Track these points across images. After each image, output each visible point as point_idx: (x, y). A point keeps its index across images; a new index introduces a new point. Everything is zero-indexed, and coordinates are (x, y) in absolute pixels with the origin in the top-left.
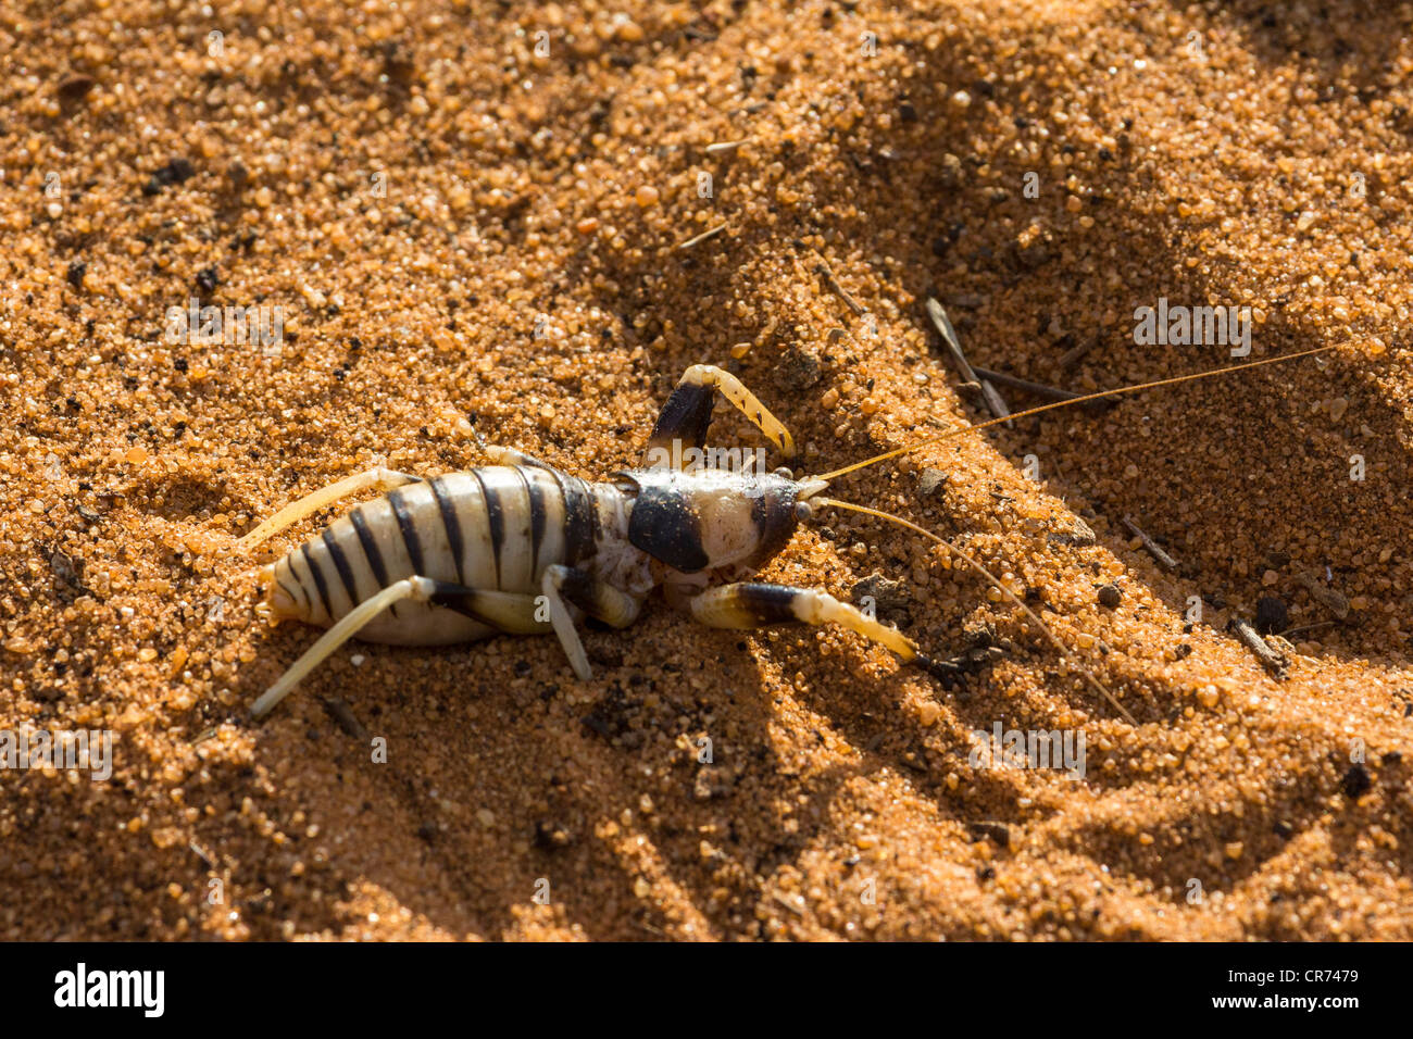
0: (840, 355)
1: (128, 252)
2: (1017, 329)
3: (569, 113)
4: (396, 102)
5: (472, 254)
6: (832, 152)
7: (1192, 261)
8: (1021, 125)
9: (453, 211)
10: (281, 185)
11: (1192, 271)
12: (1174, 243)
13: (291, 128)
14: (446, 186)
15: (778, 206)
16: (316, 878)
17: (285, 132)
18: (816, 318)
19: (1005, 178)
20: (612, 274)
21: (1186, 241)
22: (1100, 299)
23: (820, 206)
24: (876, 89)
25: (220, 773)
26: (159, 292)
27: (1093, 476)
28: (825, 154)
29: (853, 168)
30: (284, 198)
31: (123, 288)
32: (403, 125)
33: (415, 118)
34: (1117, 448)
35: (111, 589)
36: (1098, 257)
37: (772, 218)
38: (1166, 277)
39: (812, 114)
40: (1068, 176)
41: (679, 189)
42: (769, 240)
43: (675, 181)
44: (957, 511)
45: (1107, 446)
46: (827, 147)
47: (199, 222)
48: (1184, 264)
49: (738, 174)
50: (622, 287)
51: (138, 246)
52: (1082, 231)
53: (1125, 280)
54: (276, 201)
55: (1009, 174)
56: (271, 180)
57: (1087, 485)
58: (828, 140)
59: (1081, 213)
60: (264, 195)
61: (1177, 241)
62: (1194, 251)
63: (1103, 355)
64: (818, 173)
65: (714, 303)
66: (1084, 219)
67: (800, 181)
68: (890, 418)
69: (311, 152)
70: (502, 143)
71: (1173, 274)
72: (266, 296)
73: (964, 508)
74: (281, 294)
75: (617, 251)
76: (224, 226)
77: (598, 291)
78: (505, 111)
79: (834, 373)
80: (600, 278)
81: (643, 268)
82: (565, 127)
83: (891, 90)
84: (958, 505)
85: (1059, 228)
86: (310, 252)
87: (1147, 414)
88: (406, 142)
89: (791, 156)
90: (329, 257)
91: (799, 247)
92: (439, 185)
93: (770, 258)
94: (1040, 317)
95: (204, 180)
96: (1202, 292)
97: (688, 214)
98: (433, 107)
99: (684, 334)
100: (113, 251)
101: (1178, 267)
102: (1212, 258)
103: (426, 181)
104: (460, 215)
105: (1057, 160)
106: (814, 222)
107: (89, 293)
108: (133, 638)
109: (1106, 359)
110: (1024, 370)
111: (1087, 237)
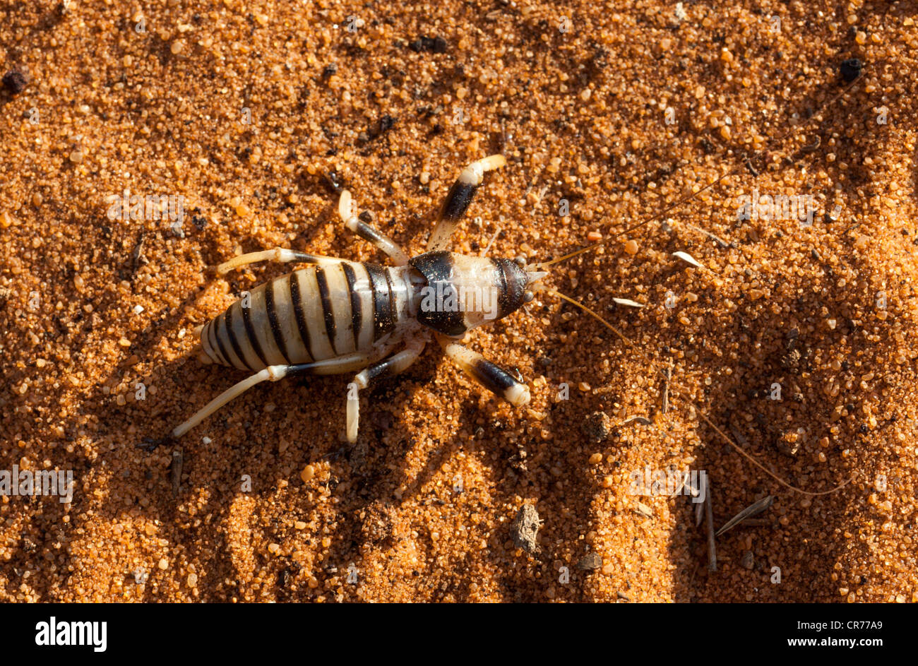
0: (626, 437)
1: (371, 74)
2: (744, 478)
3: (655, 156)
4: (575, 86)
5: (529, 206)
6: (732, 308)
7: (848, 534)
8: (844, 367)
9: (544, 171)
10: (476, 92)
11: (843, 539)
12: (849, 515)
13: (515, 59)
14: (554, 155)
15: (673, 319)
16: (62, 559)
17: (508, 60)
18: (633, 404)
19: (810, 390)
20: (581, 275)
21: (856, 518)
22: (792, 504)
23: (699, 334)
24: (787, 290)
25: (79, 453)
26: (361, 110)
27: (707, 592)
28: (726, 307)
29: (737, 324)
30: (471, 100)
31: (347, 96)
32: (568, 100)
33: (578, 100)
34: (730, 590)
35: (144, 290)
36: (811, 481)
37: (666, 325)
38: (829, 529)
39: (741, 278)
40: (836, 423)
41: (648, 259)
42: (652, 337)
43: (651, 253)
44: (589, 590)
45: (727, 584)
46: (731, 304)
47: (420, 83)
48: (843, 531)
49: (676, 282)
50: (578, 286)
51: (377, 75)
52: (816, 461)
53: (811, 508)
54: (466, 99)
55: (814, 389)
56: (475, 84)
57: (700, 595)
58: (735, 300)
59: (823, 449)
60: (462, 91)
61: (851, 516)
62: (854, 529)
63: (768, 535)
64: (712, 315)
65: (600, 345)
66: (822, 455)
67: (698, 314)
68: (612, 499)
69: (510, 82)
70: (605, 150)
71: (832, 532)
72: (405, 154)
73: (593, 590)
74: (414, 158)
75: (594, 265)
76: (430, 94)
77: (567, 278)
78: (625, 131)
79: (613, 444)
80: (574, 272)
81: (594, 287)
82: (646, 162)
83: (796, 293)
84: (593, 586)
85: (806, 448)
86: (451, 144)
87: (759, 588)
88: (560, 112)
89: (707, 295)
90: (457, 154)
91: (665, 352)
92: (552, 151)
93: (644, 347)
94: (760, 482)
95: (446, 59)
96: (837, 555)
97: (636, 280)
98: (592, 101)
99: (576, 346)
100: (364, 68)
101: (838, 530)
102: (860, 540)
103: (548, 143)
104: (545, 177)
105: (839, 409)
106: (686, 342)
107: (326, 87)
108: (127, 327)
109: (767, 538)
110: (729, 501)
111: (816, 465)
